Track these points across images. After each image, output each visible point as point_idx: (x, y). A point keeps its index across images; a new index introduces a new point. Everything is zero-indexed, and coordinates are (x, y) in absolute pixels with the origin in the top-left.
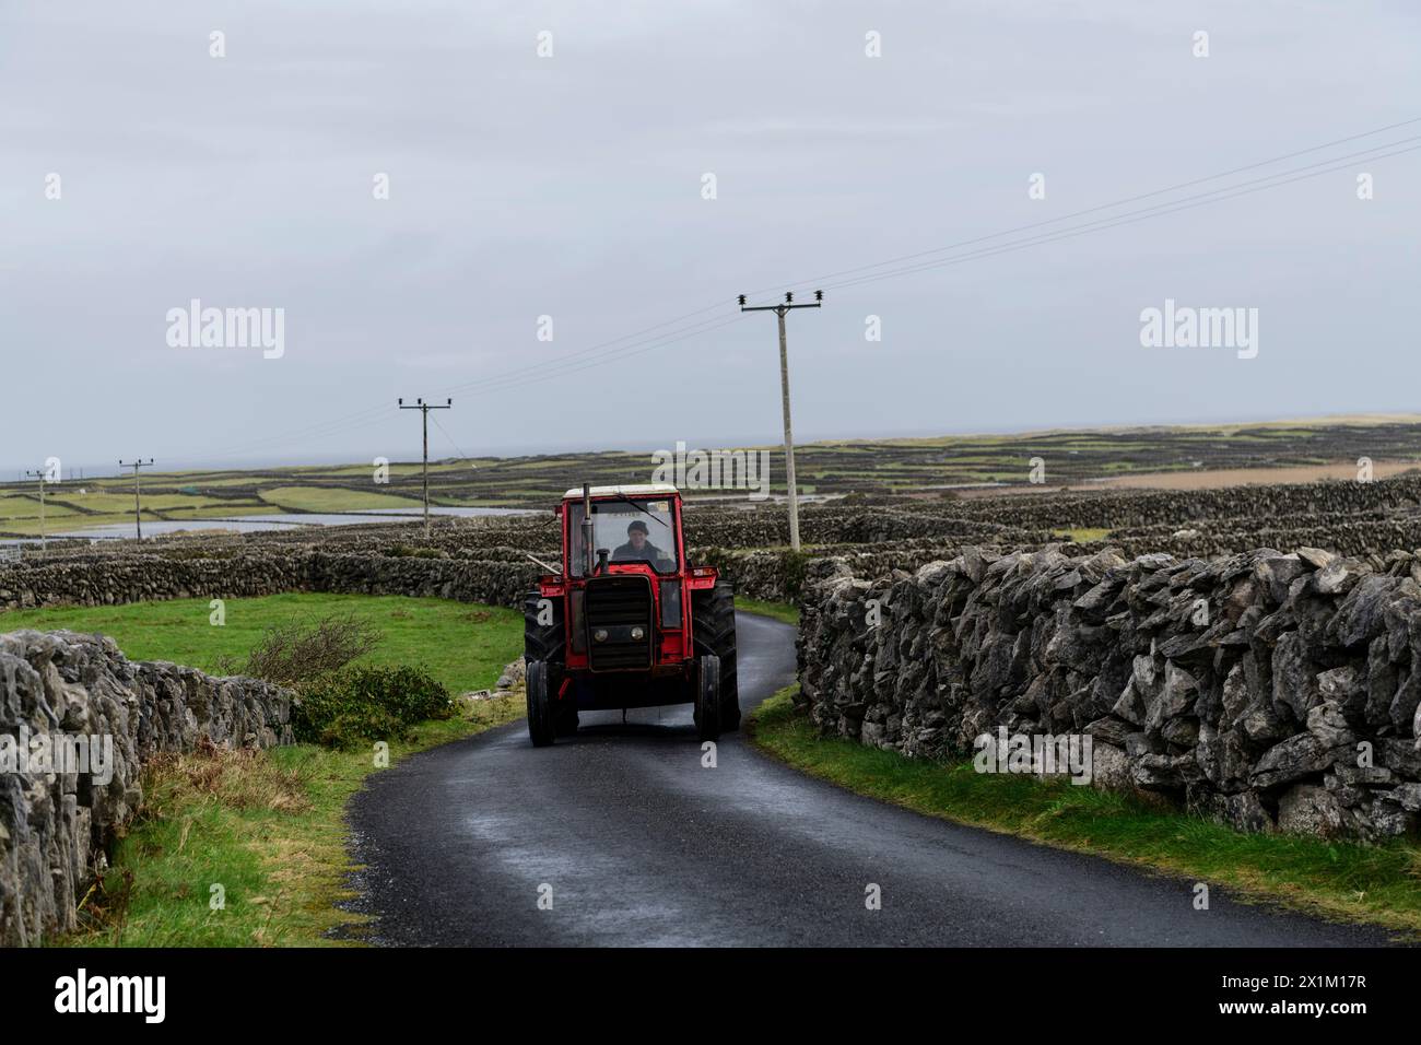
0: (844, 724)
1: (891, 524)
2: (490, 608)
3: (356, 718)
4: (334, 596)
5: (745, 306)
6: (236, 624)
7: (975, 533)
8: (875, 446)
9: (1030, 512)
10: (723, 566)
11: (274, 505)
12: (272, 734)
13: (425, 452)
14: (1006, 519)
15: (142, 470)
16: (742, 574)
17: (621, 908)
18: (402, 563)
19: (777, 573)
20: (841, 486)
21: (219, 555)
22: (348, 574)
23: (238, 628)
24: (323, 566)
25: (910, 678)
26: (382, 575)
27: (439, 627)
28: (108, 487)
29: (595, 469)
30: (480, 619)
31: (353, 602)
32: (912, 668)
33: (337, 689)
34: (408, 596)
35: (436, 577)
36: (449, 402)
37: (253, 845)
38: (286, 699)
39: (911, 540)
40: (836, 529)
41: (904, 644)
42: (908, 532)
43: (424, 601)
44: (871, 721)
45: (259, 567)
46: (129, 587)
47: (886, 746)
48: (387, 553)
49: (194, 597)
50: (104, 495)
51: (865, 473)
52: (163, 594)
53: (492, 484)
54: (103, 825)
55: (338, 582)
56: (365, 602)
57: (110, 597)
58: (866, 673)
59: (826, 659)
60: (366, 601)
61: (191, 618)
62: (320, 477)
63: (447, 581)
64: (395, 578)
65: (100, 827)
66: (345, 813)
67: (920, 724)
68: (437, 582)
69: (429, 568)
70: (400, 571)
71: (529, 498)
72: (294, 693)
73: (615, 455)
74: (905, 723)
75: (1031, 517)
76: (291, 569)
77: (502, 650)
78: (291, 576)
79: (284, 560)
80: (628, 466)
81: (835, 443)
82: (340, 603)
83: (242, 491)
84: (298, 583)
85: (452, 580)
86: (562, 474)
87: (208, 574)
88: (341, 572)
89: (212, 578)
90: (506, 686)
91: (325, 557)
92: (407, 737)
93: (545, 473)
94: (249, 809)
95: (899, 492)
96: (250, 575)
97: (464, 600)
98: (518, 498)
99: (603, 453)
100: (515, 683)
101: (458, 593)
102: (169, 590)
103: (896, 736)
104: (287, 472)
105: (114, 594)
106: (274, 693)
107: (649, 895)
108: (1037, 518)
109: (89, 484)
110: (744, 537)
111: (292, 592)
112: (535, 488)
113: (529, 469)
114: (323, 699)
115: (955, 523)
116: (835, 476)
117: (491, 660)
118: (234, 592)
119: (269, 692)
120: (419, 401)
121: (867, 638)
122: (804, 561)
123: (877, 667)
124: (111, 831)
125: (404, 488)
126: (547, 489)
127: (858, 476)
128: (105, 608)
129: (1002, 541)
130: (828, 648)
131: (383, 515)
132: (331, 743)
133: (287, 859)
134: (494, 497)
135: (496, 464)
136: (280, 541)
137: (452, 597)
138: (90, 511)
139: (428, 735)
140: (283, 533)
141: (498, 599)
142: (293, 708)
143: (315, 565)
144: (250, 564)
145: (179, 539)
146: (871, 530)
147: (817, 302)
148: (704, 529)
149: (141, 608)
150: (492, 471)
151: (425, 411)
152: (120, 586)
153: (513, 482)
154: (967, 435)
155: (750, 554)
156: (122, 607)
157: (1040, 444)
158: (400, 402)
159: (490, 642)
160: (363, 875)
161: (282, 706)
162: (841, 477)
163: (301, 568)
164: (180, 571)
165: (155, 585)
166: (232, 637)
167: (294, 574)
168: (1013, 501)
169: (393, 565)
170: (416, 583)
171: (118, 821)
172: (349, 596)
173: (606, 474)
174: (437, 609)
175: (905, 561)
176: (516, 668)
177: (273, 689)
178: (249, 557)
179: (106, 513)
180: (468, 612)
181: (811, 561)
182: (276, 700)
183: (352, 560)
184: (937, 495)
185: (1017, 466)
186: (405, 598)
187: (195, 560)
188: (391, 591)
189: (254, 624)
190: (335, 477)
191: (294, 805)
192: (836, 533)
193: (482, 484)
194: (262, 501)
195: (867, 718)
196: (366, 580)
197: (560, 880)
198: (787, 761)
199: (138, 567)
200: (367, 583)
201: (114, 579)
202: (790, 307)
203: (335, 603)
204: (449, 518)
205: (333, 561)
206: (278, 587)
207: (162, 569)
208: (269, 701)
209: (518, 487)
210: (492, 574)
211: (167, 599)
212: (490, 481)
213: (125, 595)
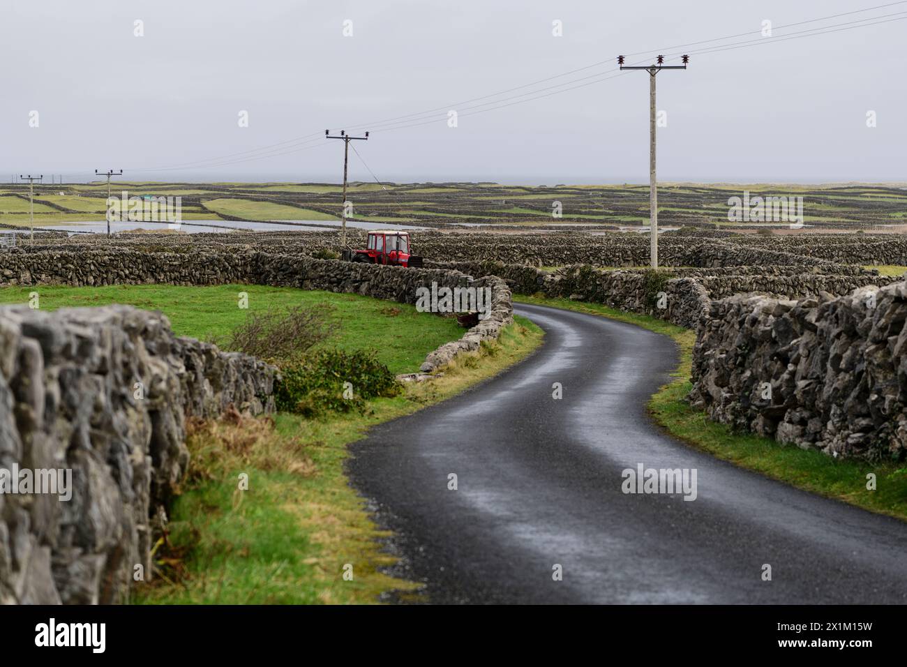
0: (761, 423)
1: (725, 254)
2: (400, 305)
3: (325, 393)
4: (271, 289)
5: (623, 65)
6: (194, 307)
7: (796, 264)
8: (702, 189)
9: (840, 249)
10: (594, 280)
11: (214, 212)
12: (259, 403)
13: (346, 175)
14: (820, 252)
15: (113, 179)
16: (609, 288)
17: (649, 590)
18: (329, 265)
19: (639, 288)
20: (675, 220)
21: (177, 251)
22: (283, 271)
23: (195, 310)
24: (263, 264)
25: (840, 387)
26: (312, 274)
27: (359, 318)
28: (82, 191)
29: (473, 196)
30: (392, 313)
31: (287, 294)
32: (842, 379)
33: (309, 366)
34: (333, 291)
35: (356, 277)
36: (367, 135)
37: (289, 507)
38: (271, 375)
39: (745, 268)
40: (679, 255)
41: (834, 357)
42: (739, 260)
43: (346, 296)
44: (790, 422)
45: (212, 261)
46: (106, 272)
47: (805, 445)
48: (314, 256)
49: (158, 283)
50: (78, 197)
51: (694, 211)
52: (134, 279)
53: (390, 204)
54: (160, 482)
55: (275, 277)
56: (298, 295)
57: (91, 280)
58: (788, 381)
59: (742, 364)
60: (298, 293)
61: (158, 300)
62: (251, 192)
63: (365, 281)
64: (322, 276)
65: (157, 484)
66: (346, 479)
67: (847, 427)
68: (355, 282)
69: (350, 269)
70: (327, 271)
71: (419, 217)
72: (277, 369)
73: (489, 186)
74: (830, 426)
75: (841, 253)
76: (237, 265)
77: (412, 341)
78: (237, 270)
79: (231, 257)
80: (500, 195)
81: (668, 184)
82: (278, 294)
83: (189, 200)
84: (243, 277)
85: (369, 280)
86: (446, 199)
87: (170, 265)
88: (278, 269)
89: (173, 269)
90: (428, 371)
91: (265, 257)
92: (365, 411)
93: (433, 197)
94: (273, 472)
95: (722, 227)
96: (204, 267)
97: (378, 297)
98: (411, 216)
99: (480, 183)
100: (435, 369)
101: (373, 292)
102: (139, 276)
103: (816, 437)
104: (225, 186)
105: (95, 278)
106: (262, 369)
107: (669, 579)
108: (845, 253)
109: (66, 188)
110: (603, 258)
111: (237, 283)
112: (424, 209)
113: (420, 194)
114: (299, 375)
115: (780, 255)
116: (669, 212)
117: (403, 348)
118: (191, 281)
119: (258, 367)
120: (343, 133)
121: (790, 350)
122: (664, 280)
123: (798, 376)
124: (167, 488)
125: (318, 204)
126: (433, 211)
127: (689, 213)
128: (88, 289)
129: (820, 271)
130: (744, 357)
131: (301, 225)
132: (307, 413)
133: (320, 522)
134: (390, 215)
135: (393, 188)
136: (223, 242)
137: (368, 294)
138: (67, 210)
139: (380, 410)
140: (222, 235)
141: (407, 298)
142: (276, 382)
143: (257, 262)
144: (204, 258)
145: (139, 236)
146: (708, 257)
147: (684, 65)
148: (570, 250)
149: (116, 290)
150: (390, 194)
151: (347, 142)
152: (99, 271)
153: (407, 204)
154: (778, 184)
155: (616, 272)
156: (100, 288)
157: (838, 194)
158: (327, 133)
159: (401, 333)
160: (393, 541)
161: (267, 379)
162: (674, 212)
163: (245, 264)
164: (148, 262)
165: (127, 272)
166: (191, 318)
167: (240, 269)
168: (823, 239)
169: (321, 265)
170: (339, 282)
171: (173, 480)
172: (284, 289)
173: (482, 201)
174: (357, 303)
175: (745, 284)
176: (437, 357)
177: (261, 365)
178: (204, 253)
179: (80, 212)
180: (382, 307)
181: (670, 280)
182: (263, 374)
183: (287, 261)
184: (755, 232)
185: (820, 211)
186: (330, 293)
187: (159, 253)
188: (318, 287)
189: (209, 308)
190: (263, 193)
191: (307, 470)
192: (679, 258)
193: (382, 204)
194: (205, 208)
195: (786, 419)
196: (298, 276)
197: (578, 558)
198: (712, 453)
199: (115, 256)
200: (299, 279)
201: (94, 265)
202: (660, 68)
203: (272, 294)
204: (356, 231)
205: (272, 260)
206: (226, 279)
207: (134, 259)
208: (258, 375)
209: (410, 208)
210: (402, 277)
211: (136, 283)
212: (388, 201)
213: (103, 279)
